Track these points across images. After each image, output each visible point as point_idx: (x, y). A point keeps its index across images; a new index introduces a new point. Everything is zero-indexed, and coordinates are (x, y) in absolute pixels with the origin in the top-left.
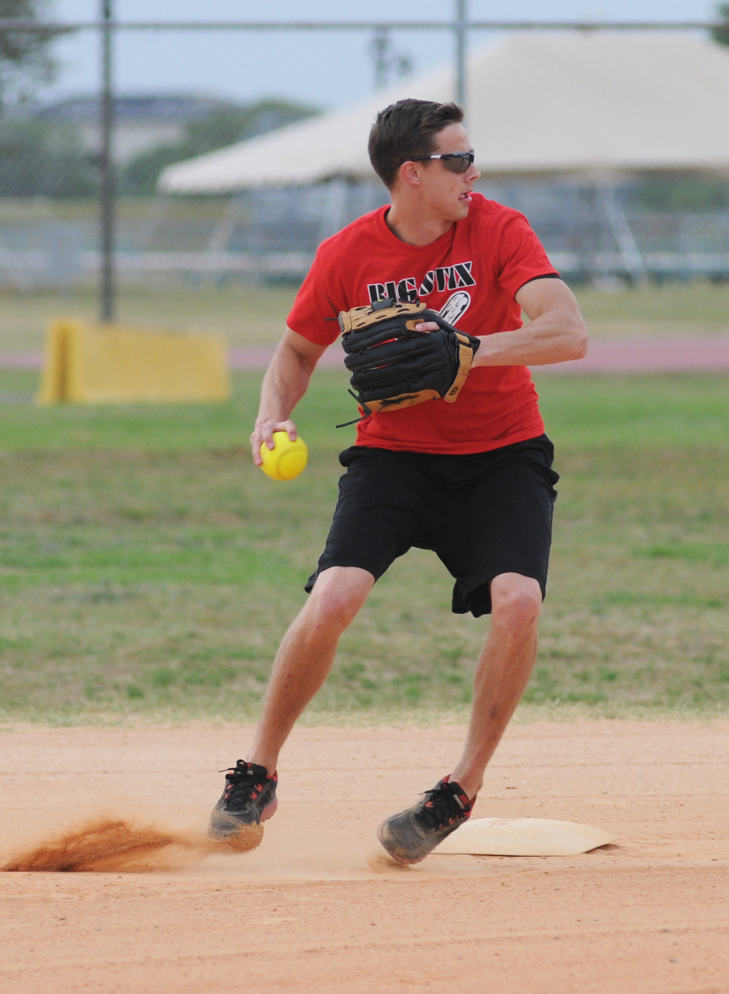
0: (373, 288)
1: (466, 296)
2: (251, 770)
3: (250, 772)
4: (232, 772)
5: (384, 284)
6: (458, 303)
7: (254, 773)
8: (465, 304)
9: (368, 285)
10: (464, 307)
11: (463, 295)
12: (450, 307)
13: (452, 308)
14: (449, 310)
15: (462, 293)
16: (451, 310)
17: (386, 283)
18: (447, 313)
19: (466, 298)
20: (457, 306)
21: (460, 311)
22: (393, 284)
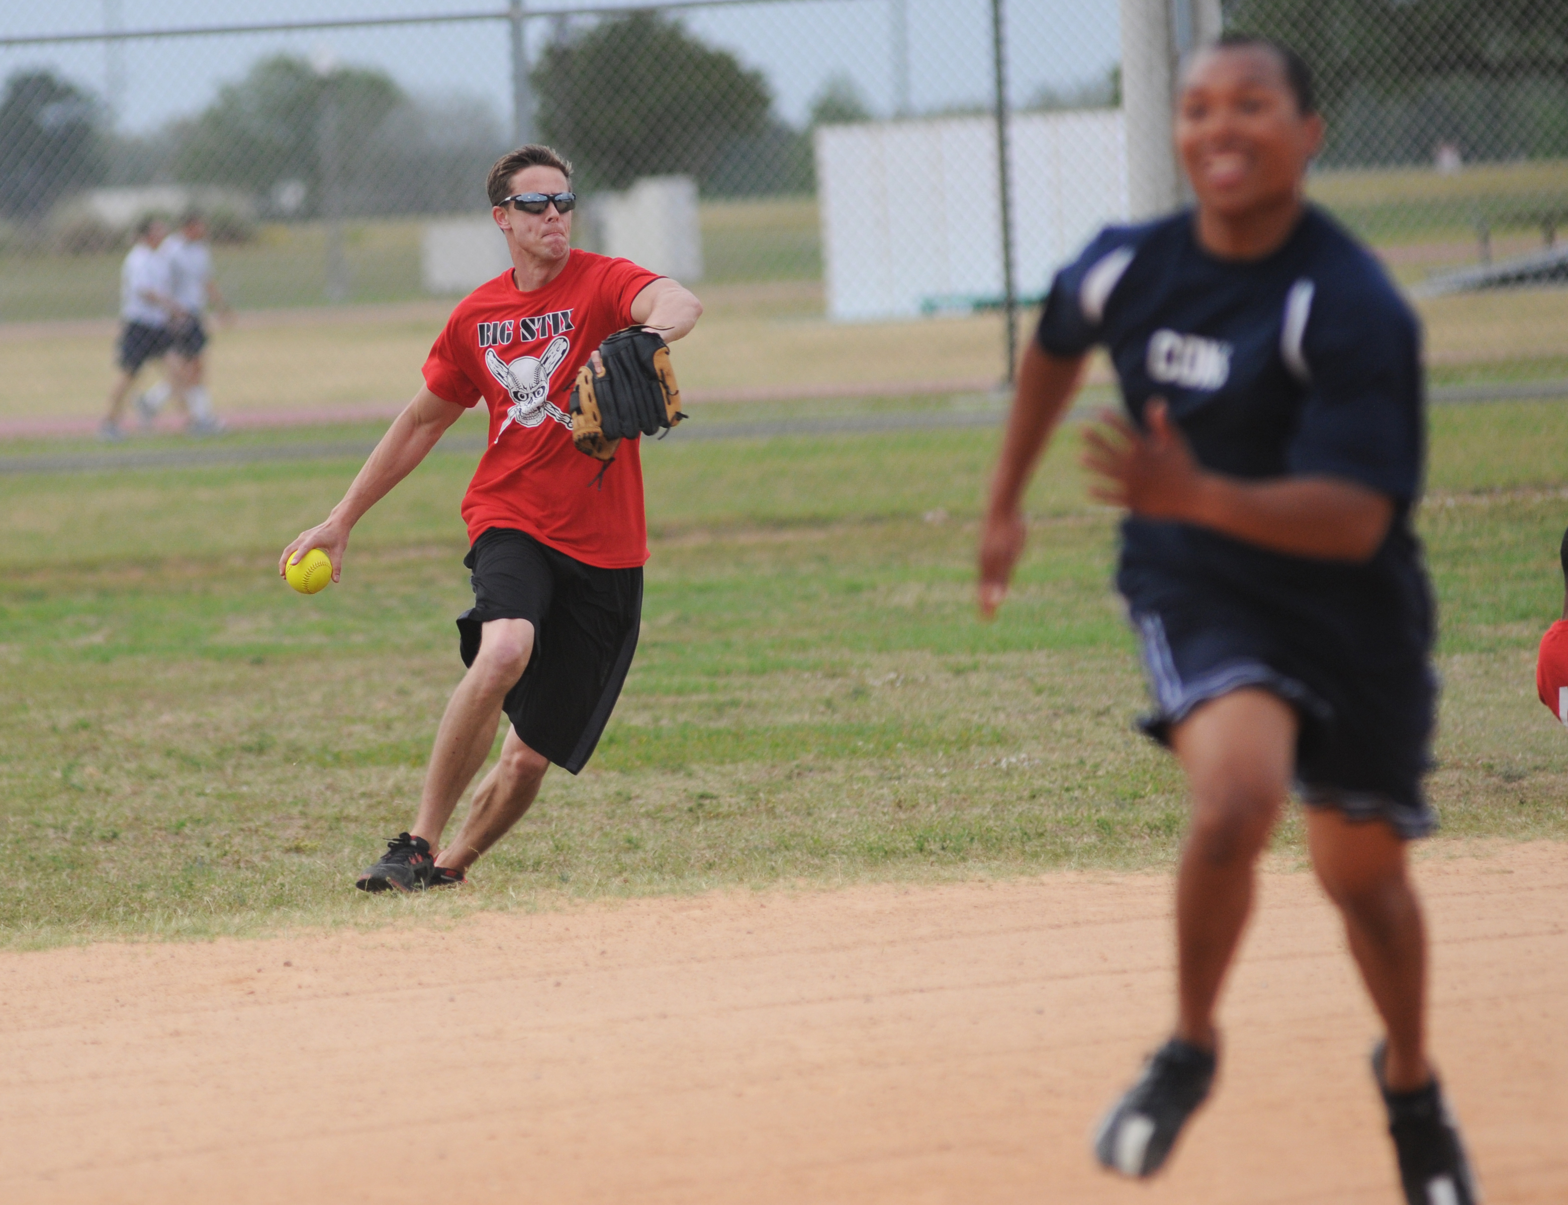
0: (482, 327)
1: (565, 340)
2: (415, 840)
3: (414, 843)
4: (397, 842)
5: (491, 323)
6: (558, 347)
7: (417, 844)
8: (565, 348)
9: (478, 324)
10: (564, 351)
11: (563, 340)
12: (551, 352)
13: (552, 353)
14: (550, 356)
15: (561, 338)
16: (552, 356)
17: (493, 323)
18: (547, 359)
19: (565, 342)
20: (557, 351)
21: (561, 355)
22: (497, 324)
